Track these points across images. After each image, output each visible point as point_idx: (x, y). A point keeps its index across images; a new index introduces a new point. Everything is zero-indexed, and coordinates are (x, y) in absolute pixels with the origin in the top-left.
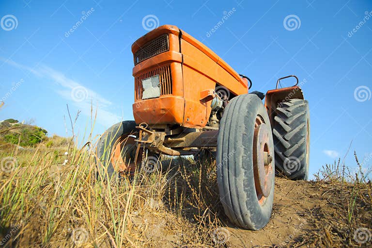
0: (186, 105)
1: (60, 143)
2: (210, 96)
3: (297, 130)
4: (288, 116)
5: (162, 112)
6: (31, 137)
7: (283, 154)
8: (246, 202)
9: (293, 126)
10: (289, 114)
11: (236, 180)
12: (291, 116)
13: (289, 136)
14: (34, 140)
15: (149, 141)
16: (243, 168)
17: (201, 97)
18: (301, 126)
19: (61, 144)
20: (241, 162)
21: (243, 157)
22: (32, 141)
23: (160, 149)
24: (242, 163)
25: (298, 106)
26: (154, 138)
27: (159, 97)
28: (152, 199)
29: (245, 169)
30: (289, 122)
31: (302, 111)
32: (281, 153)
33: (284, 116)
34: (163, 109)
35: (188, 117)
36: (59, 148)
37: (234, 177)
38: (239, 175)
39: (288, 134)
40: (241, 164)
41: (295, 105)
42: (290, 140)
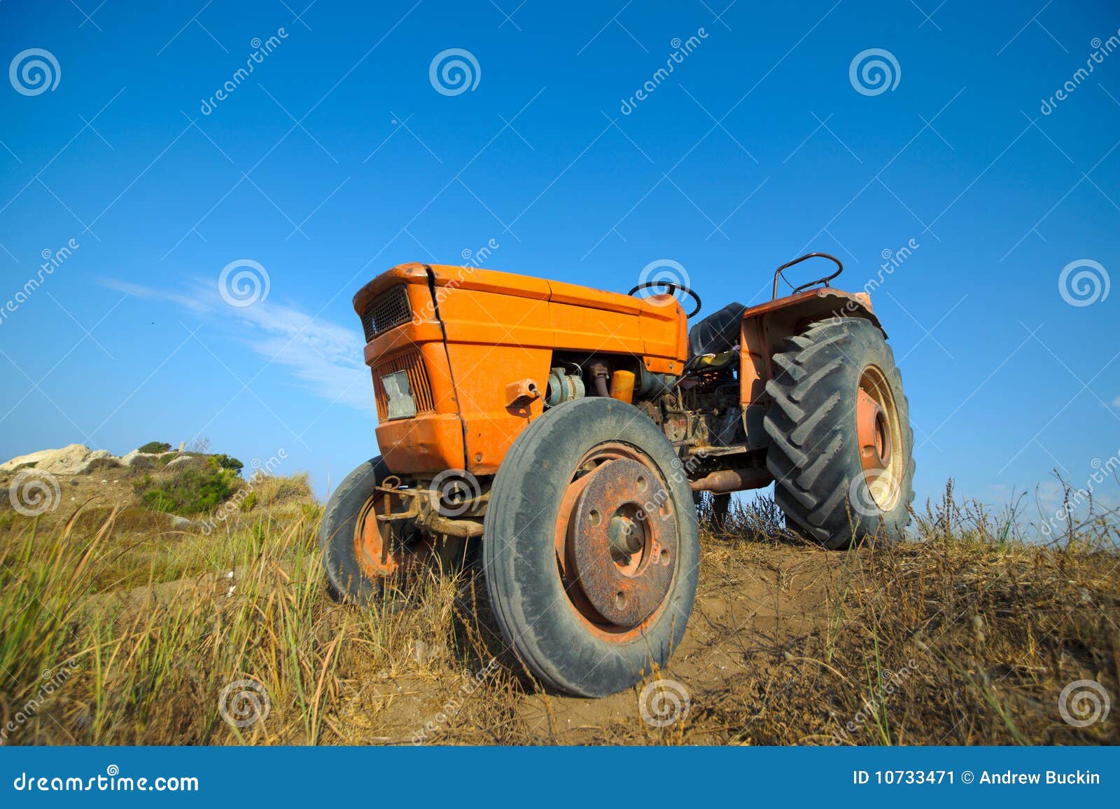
0: (468, 429)
1: (274, 494)
2: (521, 397)
3: (819, 414)
4: (797, 378)
5: (423, 451)
6: (201, 490)
7: (795, 483)
8: (538, 643)
9: (810, 405)
10: (799, 373)
11: (509, 603)
12: (804, 378)
13: (802, 434)
14: (211, 495)
15: (409, 514)
16: (518, 580)
17: (508, 399)
18: (830, 403)
19: (278, 497)
20: (513, 568)
21: (516, 559)
22: (205, 501)
23: (434, 528)
24: (516, 570)
25: (823, 344)
26: (420, 506)
27: (414, 417)
28: (419, 643)
29: (522, 582)
30: (798, 395)
31: (835, 356)
32: (789, 482)
33: (787, 381)
34: (422, 445)
35: (479, 454)
36: (274, 509)
37: (505, 598)
38: (512, 595)
39: (798, 430)
40: (512, 573)
41: (816, 343)
42: (807, 443)
